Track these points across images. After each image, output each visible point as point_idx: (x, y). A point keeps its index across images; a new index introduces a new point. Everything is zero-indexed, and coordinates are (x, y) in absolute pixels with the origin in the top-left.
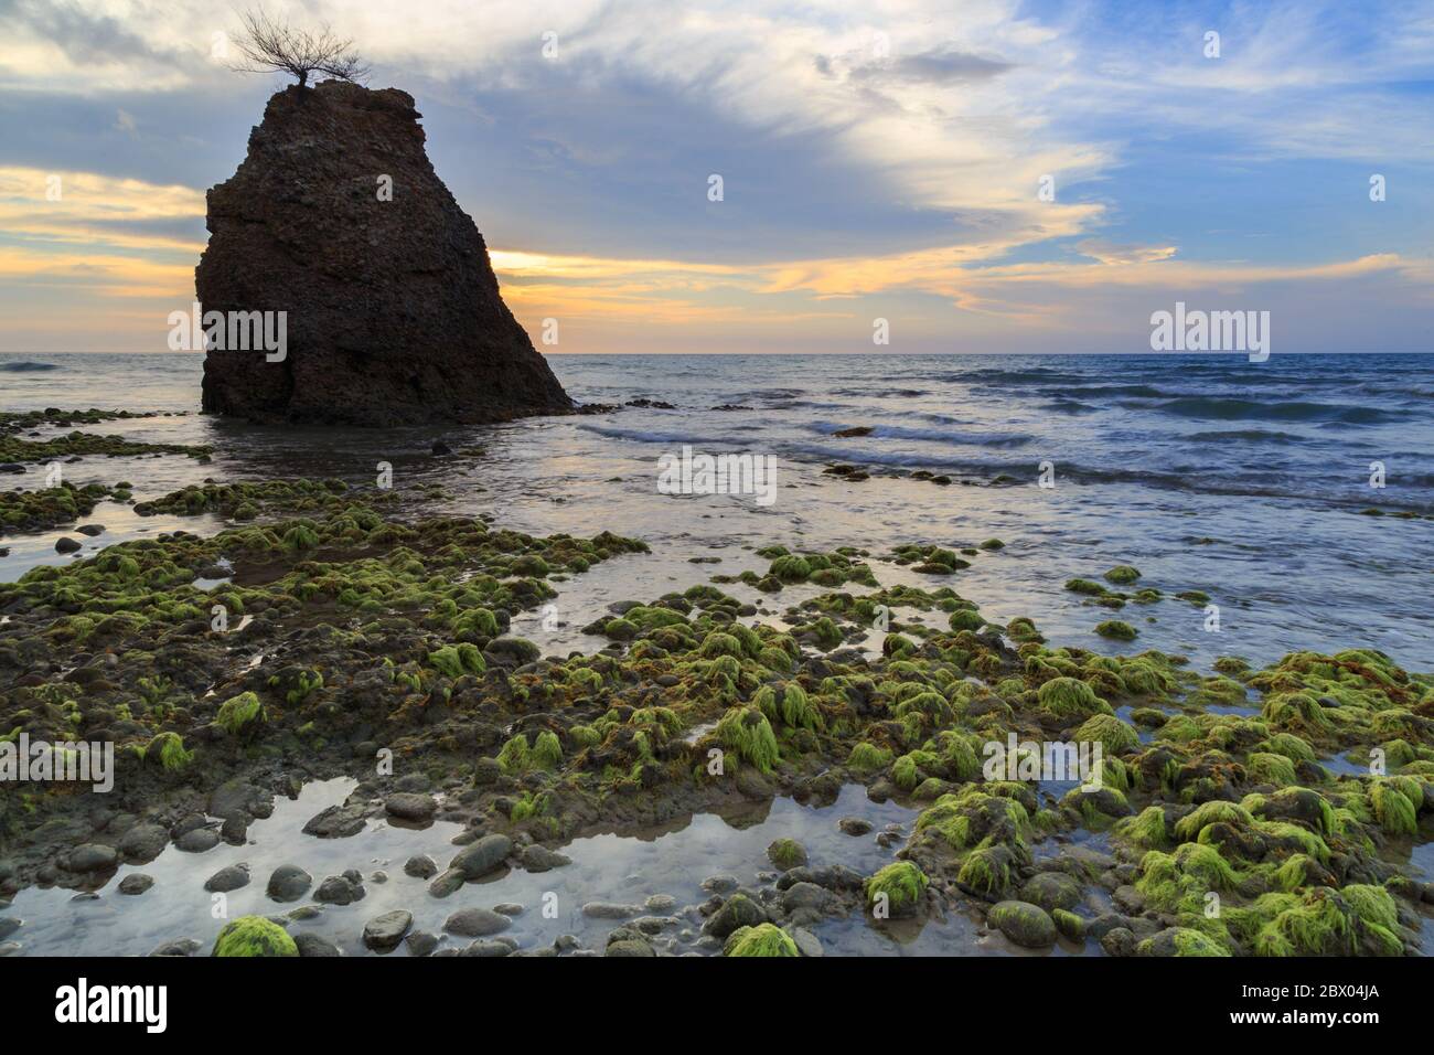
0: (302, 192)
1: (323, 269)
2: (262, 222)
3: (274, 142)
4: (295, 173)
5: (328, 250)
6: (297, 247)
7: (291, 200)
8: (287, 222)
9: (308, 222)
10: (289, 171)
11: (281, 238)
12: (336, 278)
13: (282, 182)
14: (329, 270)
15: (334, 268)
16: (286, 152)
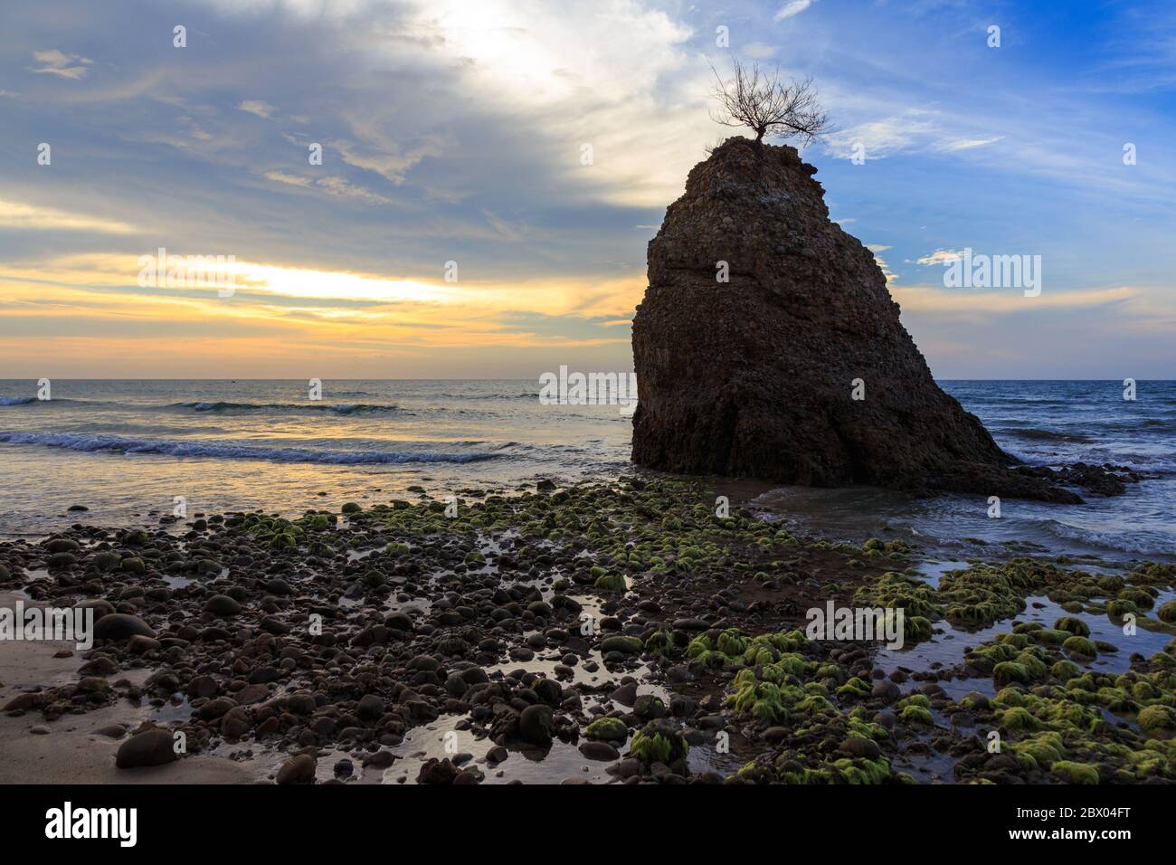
0: (801, 246)
1: (834, 323)
2: (749, 275)
3: (753, 195)
4: (785, 226)
5: (838, 304)
6: (798, 299)
7: (789, 252)
8: (783, 275)
9: (815, 275)
10: (779, 224)
11: (777, 291)
12: (850, 333)
13: (773, 234)
14: (840, 324)
15: (849, 323)
16: (772, 204)
